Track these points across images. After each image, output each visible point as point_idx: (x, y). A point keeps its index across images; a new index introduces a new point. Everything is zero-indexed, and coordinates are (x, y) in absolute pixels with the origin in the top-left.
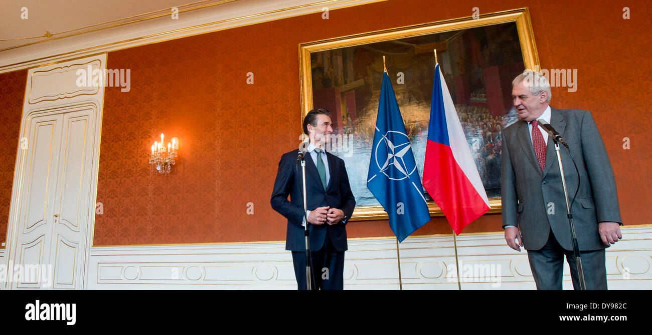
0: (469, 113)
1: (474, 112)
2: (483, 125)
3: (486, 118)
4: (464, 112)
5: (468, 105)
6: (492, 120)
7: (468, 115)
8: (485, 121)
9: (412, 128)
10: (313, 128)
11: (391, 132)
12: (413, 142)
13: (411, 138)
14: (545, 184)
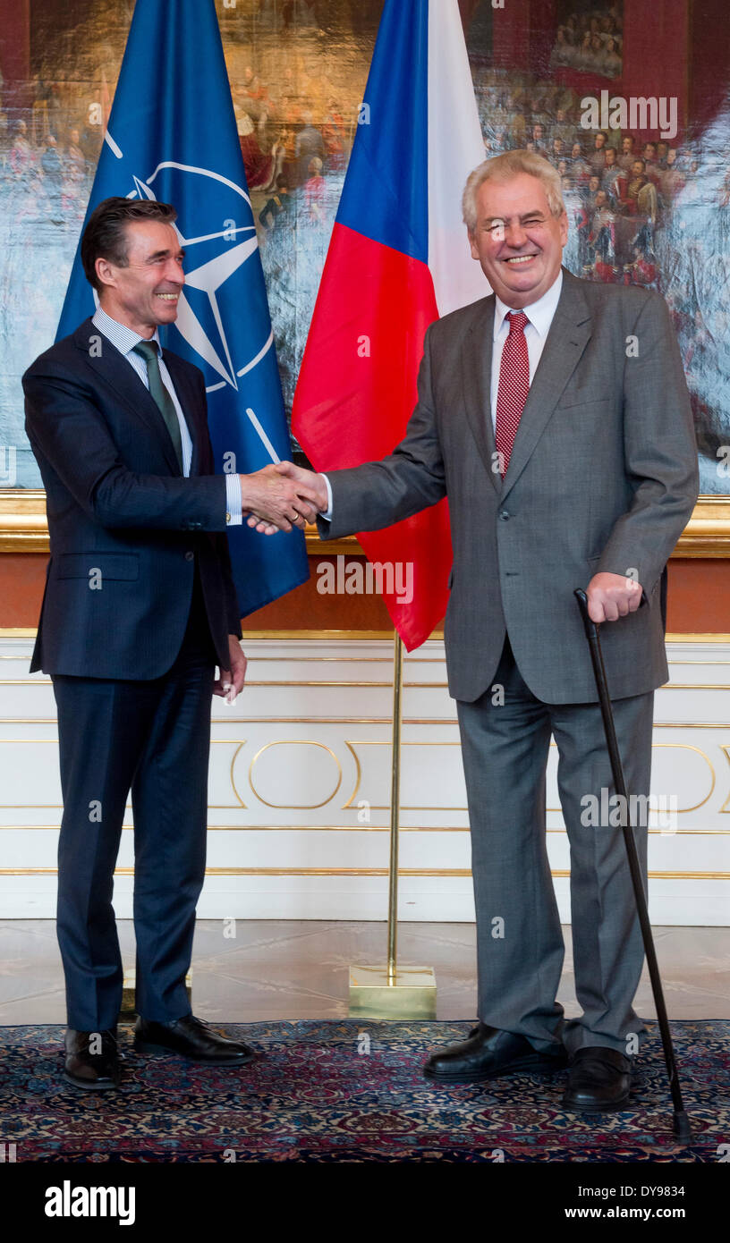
0: (538, 118)
1: (561, 114)
2: (586, 177)
3: (603, 148)
4: (516, 109)
5: (537, 78)
6: (627, 159)
7: (530, 122)
8: (598, 159)
9: (283, 153)
10: (115, 270)
11: (174, 171)
12: (273, 224)
13: (266, 207)
14: (506, 518)
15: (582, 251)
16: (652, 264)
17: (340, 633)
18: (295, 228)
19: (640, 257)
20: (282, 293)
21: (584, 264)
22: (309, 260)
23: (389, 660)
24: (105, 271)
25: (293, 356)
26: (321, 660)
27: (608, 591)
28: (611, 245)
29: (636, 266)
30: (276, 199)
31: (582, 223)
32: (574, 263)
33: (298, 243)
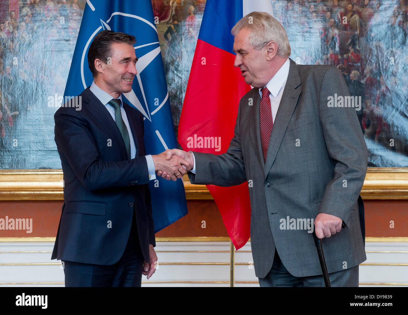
2: (324, 12)
6: (344, 3)
9: (175, 4)
10: (104, 65)
12: (171, 39)
13: (167, 30)
14: (269, 186)
15: (323, 48)
16: (358, 54)
17: (206, 238)
18: (181, 40)
19: (352, 50)
20: (175, 72)
21: (324, 54)
22: (188, 55)
23: (228, 252)
24: (98, 66)
25: (181, 102)
26: (197, 252)
27: (325, 223)
28: (337, 45)
29: (350, 55)
30: (172, 26)
31: (323, 34)
32: (319, 55)
33: (183, 48)
